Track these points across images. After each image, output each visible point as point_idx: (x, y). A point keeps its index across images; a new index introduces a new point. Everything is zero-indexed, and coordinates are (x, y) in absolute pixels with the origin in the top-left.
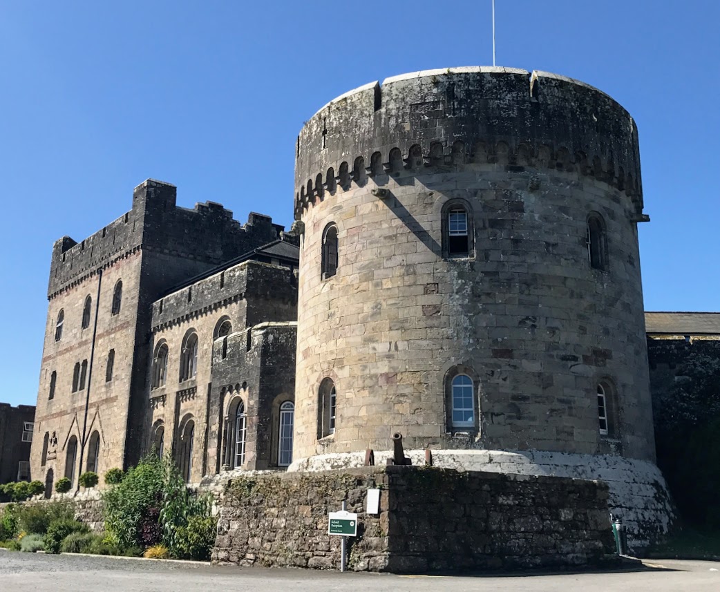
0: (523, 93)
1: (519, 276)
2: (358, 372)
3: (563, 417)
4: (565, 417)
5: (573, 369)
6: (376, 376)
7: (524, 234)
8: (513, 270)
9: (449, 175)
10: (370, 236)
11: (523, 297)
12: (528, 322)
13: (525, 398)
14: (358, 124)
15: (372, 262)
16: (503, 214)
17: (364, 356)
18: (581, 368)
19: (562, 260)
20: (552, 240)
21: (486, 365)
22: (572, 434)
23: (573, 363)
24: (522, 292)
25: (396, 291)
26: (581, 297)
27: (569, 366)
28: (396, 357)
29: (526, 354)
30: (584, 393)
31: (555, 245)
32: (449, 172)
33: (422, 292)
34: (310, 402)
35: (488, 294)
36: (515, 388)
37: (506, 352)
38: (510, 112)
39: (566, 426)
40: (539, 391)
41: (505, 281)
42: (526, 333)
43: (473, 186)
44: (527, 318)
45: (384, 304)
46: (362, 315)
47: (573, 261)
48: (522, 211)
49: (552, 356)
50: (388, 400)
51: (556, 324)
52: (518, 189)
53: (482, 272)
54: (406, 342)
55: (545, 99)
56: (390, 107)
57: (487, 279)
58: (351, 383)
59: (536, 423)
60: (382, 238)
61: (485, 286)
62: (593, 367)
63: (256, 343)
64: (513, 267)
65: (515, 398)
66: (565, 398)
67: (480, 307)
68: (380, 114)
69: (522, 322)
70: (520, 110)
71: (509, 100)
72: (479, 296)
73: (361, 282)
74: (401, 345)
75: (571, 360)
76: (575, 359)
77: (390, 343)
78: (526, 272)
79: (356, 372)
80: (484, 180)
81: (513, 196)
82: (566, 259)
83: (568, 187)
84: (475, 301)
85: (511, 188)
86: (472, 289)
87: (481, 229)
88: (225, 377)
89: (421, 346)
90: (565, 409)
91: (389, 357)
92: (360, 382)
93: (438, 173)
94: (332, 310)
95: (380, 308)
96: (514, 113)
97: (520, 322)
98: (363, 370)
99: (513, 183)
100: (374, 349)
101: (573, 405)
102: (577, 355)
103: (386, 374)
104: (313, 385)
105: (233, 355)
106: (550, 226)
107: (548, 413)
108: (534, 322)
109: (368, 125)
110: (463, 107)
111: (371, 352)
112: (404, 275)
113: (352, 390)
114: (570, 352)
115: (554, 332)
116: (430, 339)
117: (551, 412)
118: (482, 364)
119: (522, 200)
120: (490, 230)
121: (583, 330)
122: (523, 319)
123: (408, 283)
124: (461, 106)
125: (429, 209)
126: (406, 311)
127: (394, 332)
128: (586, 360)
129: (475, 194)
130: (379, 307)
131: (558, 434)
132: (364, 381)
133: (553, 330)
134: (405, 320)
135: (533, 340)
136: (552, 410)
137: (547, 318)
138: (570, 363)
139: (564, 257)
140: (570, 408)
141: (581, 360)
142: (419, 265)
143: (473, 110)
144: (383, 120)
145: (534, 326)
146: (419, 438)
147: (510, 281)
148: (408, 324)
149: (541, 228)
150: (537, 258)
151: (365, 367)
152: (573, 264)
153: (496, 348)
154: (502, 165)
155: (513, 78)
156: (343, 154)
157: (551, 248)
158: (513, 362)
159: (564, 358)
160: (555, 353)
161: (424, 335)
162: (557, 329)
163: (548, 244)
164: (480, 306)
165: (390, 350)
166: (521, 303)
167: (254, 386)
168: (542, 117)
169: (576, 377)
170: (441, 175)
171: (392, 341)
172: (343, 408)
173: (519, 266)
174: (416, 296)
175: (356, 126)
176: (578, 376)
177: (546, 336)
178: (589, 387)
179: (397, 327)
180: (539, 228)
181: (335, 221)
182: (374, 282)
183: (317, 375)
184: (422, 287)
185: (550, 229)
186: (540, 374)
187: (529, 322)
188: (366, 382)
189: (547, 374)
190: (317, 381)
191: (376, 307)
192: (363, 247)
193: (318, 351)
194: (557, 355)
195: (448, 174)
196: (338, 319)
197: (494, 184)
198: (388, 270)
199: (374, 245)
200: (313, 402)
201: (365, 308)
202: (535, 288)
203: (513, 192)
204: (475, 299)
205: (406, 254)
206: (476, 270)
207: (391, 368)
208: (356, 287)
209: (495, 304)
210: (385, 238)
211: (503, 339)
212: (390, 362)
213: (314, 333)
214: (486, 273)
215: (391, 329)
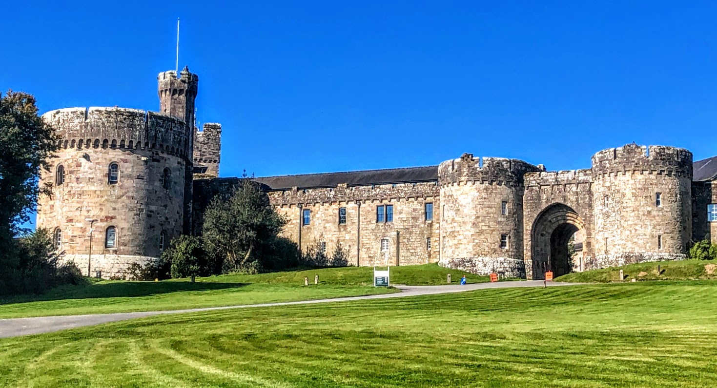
1: (78, 192)
5: (95, 225)
7: (81, 175)
8: (76, 190)
13: (75, 237)
16: (74, 168)
18: (99, 224)
19: (95, 184)
20: (91, 176)
24: (78, 198)
26: (102, 197)
29: (77, 221)
30: (100, 233)
31: (92, 178)
35: (67, 200)
36: (73, 233)
37: (71, 221)
40: (80, 234)
42: (78, 213)
43: (65, 158)
47: (101, 183)
51: (90, 208)
57: (68, 194)
59: (79, 245)
62: (105, 223)
64: (76, 188)
65: (72, 237)
67: (65, 204)
69: (77, 209)
70: (80, 126)
71: (77, 123)
76: (96, 221)
78: (80, 190)
80: (69, 155)
81: (78, 161)
85: (77, 157)
86: (63, 198)
87: (66, 175)
90: (89, 239)
96: (78, 128)
106: (91, 171)
110: (62, 126)
114: (95, 218)
115: (89, 212)
120: (69, 175)
121: (101, 209)
128: (102, 220)
129: (66, 161)
135: (81, 215)
137: (86, 207)
138: (94, 223)
139: (96, 182)
141: (99, 221)
145: (82, 210)
147: (74, 194)
150: (85, 184)
152: (100, 185)
153: (67, 219)
154: (75, 149)
158: (73, 224)
159: (92, 221)
160: (88, 220)
162: (90, 210)
163: (90, 178)
166: (77, 202)
168: (89, 127)
169: (96, 227)
173: (78, 188)
177: (86, 214)
178: (102, 231)
180: (87, 172)
186: (81, 228)
187: (79, 209)
189: (85, 228)
197: (72, 156)
202: (83, 196)
204: (63, 201)
206: (65, 190)
211: (70, 216)
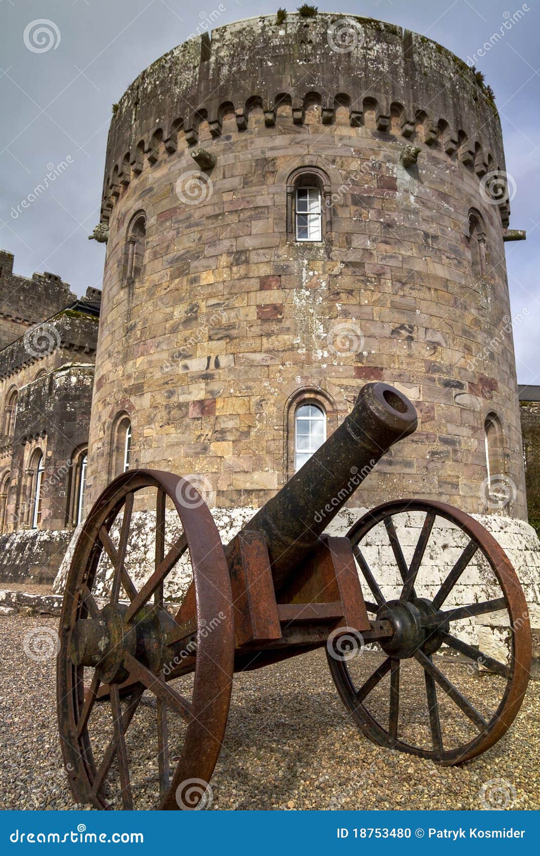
0: (396, 47)
1: (392, 271)
2: (161, 399)
3: (446, 462)
4: (449, 463)
5: (458, 399)
6: (186, 405)
7: (398, 218)
8: (384, 262)
9: (299, 137)
10: (188, 218)
11: (397, 299)
12: (403, 332)
14: (178, 81)
15: (188, 252)
16: (370, 190)
17: (172, 378)
18: (466, 399)
19: (444, 257)
20: (431, 231)
21: (346, 388)
22: (455, 486)
23: (458, 391)
24: (395, 293)
25: (221, 287)
26: (465, 308)
27: (454, 395)
28: (217, 377)
29: (400, 375)
30: (471, 432)
31: (435, 238)
32: (299, 133)
33: (258, 286)
34: (100, 445)
35: (350, 292)
37: (373, 372)
38: (380, 66)
39: (450, 476)
41: (372, 275)
42: (400, 348)
43: (330, 152)
44: (402, 327)
45: (203, 304)
46: (172, 322)
47: (456, 261)
48: (395, 189)
49: (433, 380)
50: (203, 438)
51: (438, 337)
52: (389, 161)
53: (342, 262)
54: (231, 357)
55: (421, 60)
56: (222, 54)
57: (349, 271)
58: (153, 415)
59: (413, 471)
60: (204, 219)
61: (346, 281)
62: (481, 399)
63: (58, 385)
64: (384, 258)
66: (450, 437)
67: (339, 308)
68: (209, 64)
69: (395, 332)
70: (391, 65)
71: (377, 51)
72: (338, 294)
73: (173, 278)
74: (224, 361)
75: (455, 387)
76: (460, 385)
77: (209, 358)
78: (401, 266)
79: (159, 401)
80: (345, 145)
81: (384, 169)
82: (447, 257)
83: (448, 172)
84: (333, 300)
85: (381, 159)
86: (329, 284)
87: (342, 206)
88: (26, 427)
89: (253, 361)
90: (448, 452)
91: (207, 377)
92: (164, 413)
93: (284, 134)
94: (132, 322)
95: (197, 311)
96: (384, 68)
97: (393, 332)
98: (169, 397)
99: (382, 153)
100: (186, 367)
101: (457, 447)
102: (463, 382)
103: (201, 402)
104: (104, 423)
105: (35, 401)
106: (427, 213)
107: (428, 457)
108: (411, 332)
109: (191, 79)
110: (319, 52)
111: (181, 371)
112: (232, 264)
113: (153, 426)
114: (454, 376)
115: (435, 348)
116: (266, 352)
117: (431, 456)
118: (340, 386)
119: (395, 176)
120: (353, 208)
121: (468, 350)
122: (397, 328)
123: (236, 277)
124: (316, 51)
125: (270, 178)
126: (233, 314)
127: (215, 342)
128: (473, 389)
129: (334, 162)
130: (195, 309)
131: (440, 486)
132: (170, 412)
133: (434, 346)
134: (231, 326)
135: (410, 356)
136: (433, 454)
137: (426, 329)
138: (455, 391)
139: (446, 254)
140: (455, 451)
141: (466, 389)
142: (255, 252)
143: (331, 57)
144: (211, 72)
145: (410, 339)
146: (246, 491)
147: (379, 275)
148: (236, 331)
149: (417, 213)
150: (414, 250)
151: (171, 393)
152: (455, 265)
153: (360, 365)
154: (368, 131)
155: (383, 27)
156: (157, 121)
157: (430, 241)
159: (447, 384)
160: (436, 376)
161: (259, 345)
162: (439, 344)
163: (426, 235)
164: (338, 306)
165: (208, 367)
166: (394, 307)
167: (53, 434)
168: (418, 78)
169: (462, 409)
170: (288, 137)
171: (212, 355)
172: (140, 451)
173: (391, 257)
174: (248, 292)
175: (176, 84)
176: (463, 409)
177: (426, 353)
178: (476, 425)
179: (219, 336)
180: (416, 212)
181: (144, 208)
182: (189, 277)
183: (109, 408)
184: (258, 280)
185: (428, 217)
186: (418, 404)
187: (405, 332)
188: (172, 412)
189: (427, 404)
190: (110, 417)
191: (191, 310)
192: (178, 233)
193: (112, 377)
194: (440, 379)
195: (297, 135)
196: (139, 332)
197: (358, 152)
198: (210, 260)
199: (192, 229)
200: (103, 444)
201: (175, 313)
202: (411, 288)
203: (383, 164)
204: (332, 297)
205: (236, 238)
206: (335, 259)
207: (207, 392)
208: (165, 285)
209: (360, 305)
210: (208, 218)
211: (369, 353)
212: (207, 384)
213: (109, 356)
214: (347, 264)
215: (210, 339)
